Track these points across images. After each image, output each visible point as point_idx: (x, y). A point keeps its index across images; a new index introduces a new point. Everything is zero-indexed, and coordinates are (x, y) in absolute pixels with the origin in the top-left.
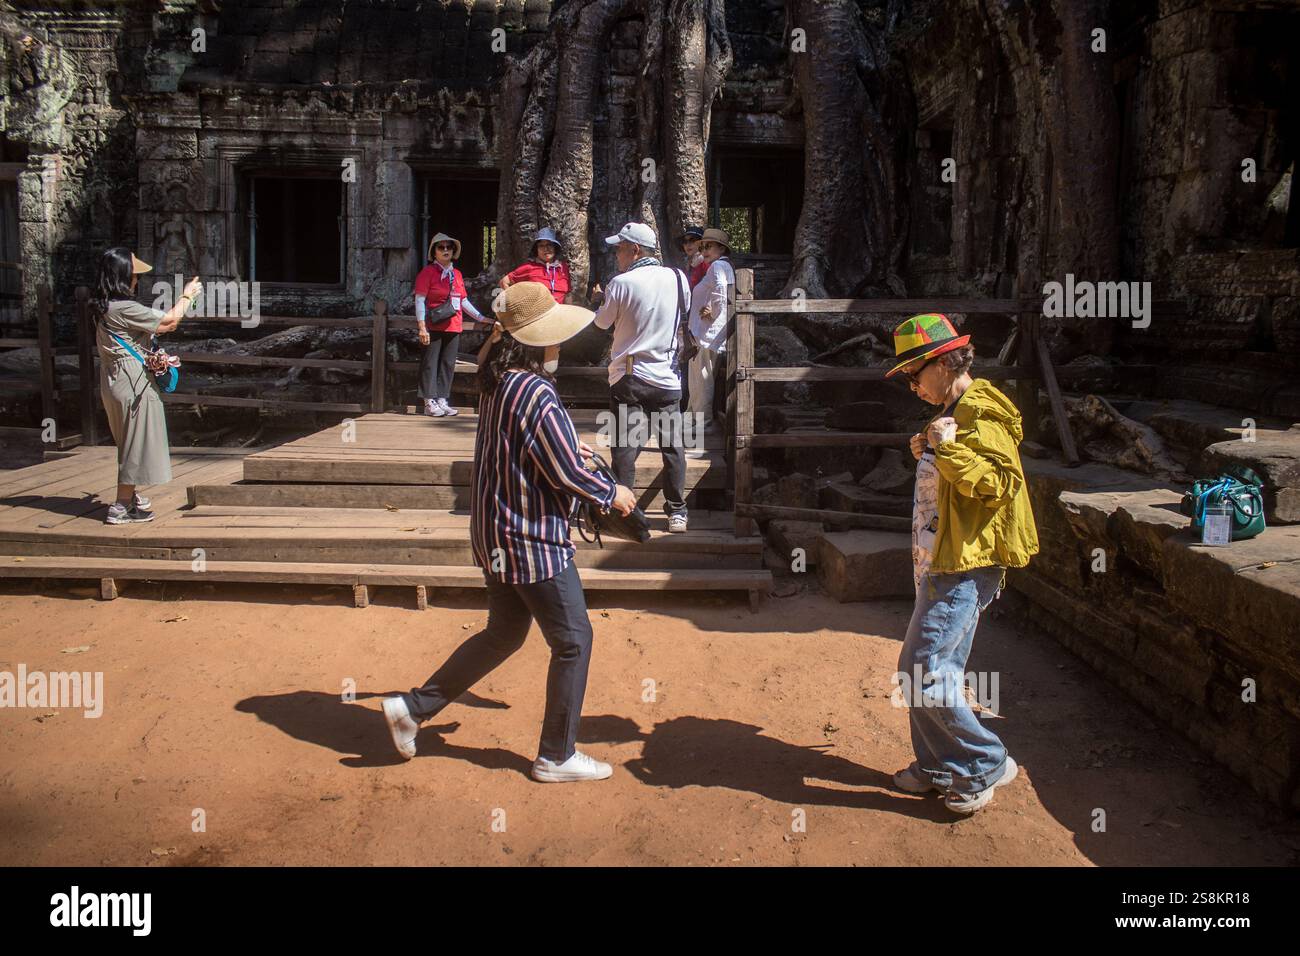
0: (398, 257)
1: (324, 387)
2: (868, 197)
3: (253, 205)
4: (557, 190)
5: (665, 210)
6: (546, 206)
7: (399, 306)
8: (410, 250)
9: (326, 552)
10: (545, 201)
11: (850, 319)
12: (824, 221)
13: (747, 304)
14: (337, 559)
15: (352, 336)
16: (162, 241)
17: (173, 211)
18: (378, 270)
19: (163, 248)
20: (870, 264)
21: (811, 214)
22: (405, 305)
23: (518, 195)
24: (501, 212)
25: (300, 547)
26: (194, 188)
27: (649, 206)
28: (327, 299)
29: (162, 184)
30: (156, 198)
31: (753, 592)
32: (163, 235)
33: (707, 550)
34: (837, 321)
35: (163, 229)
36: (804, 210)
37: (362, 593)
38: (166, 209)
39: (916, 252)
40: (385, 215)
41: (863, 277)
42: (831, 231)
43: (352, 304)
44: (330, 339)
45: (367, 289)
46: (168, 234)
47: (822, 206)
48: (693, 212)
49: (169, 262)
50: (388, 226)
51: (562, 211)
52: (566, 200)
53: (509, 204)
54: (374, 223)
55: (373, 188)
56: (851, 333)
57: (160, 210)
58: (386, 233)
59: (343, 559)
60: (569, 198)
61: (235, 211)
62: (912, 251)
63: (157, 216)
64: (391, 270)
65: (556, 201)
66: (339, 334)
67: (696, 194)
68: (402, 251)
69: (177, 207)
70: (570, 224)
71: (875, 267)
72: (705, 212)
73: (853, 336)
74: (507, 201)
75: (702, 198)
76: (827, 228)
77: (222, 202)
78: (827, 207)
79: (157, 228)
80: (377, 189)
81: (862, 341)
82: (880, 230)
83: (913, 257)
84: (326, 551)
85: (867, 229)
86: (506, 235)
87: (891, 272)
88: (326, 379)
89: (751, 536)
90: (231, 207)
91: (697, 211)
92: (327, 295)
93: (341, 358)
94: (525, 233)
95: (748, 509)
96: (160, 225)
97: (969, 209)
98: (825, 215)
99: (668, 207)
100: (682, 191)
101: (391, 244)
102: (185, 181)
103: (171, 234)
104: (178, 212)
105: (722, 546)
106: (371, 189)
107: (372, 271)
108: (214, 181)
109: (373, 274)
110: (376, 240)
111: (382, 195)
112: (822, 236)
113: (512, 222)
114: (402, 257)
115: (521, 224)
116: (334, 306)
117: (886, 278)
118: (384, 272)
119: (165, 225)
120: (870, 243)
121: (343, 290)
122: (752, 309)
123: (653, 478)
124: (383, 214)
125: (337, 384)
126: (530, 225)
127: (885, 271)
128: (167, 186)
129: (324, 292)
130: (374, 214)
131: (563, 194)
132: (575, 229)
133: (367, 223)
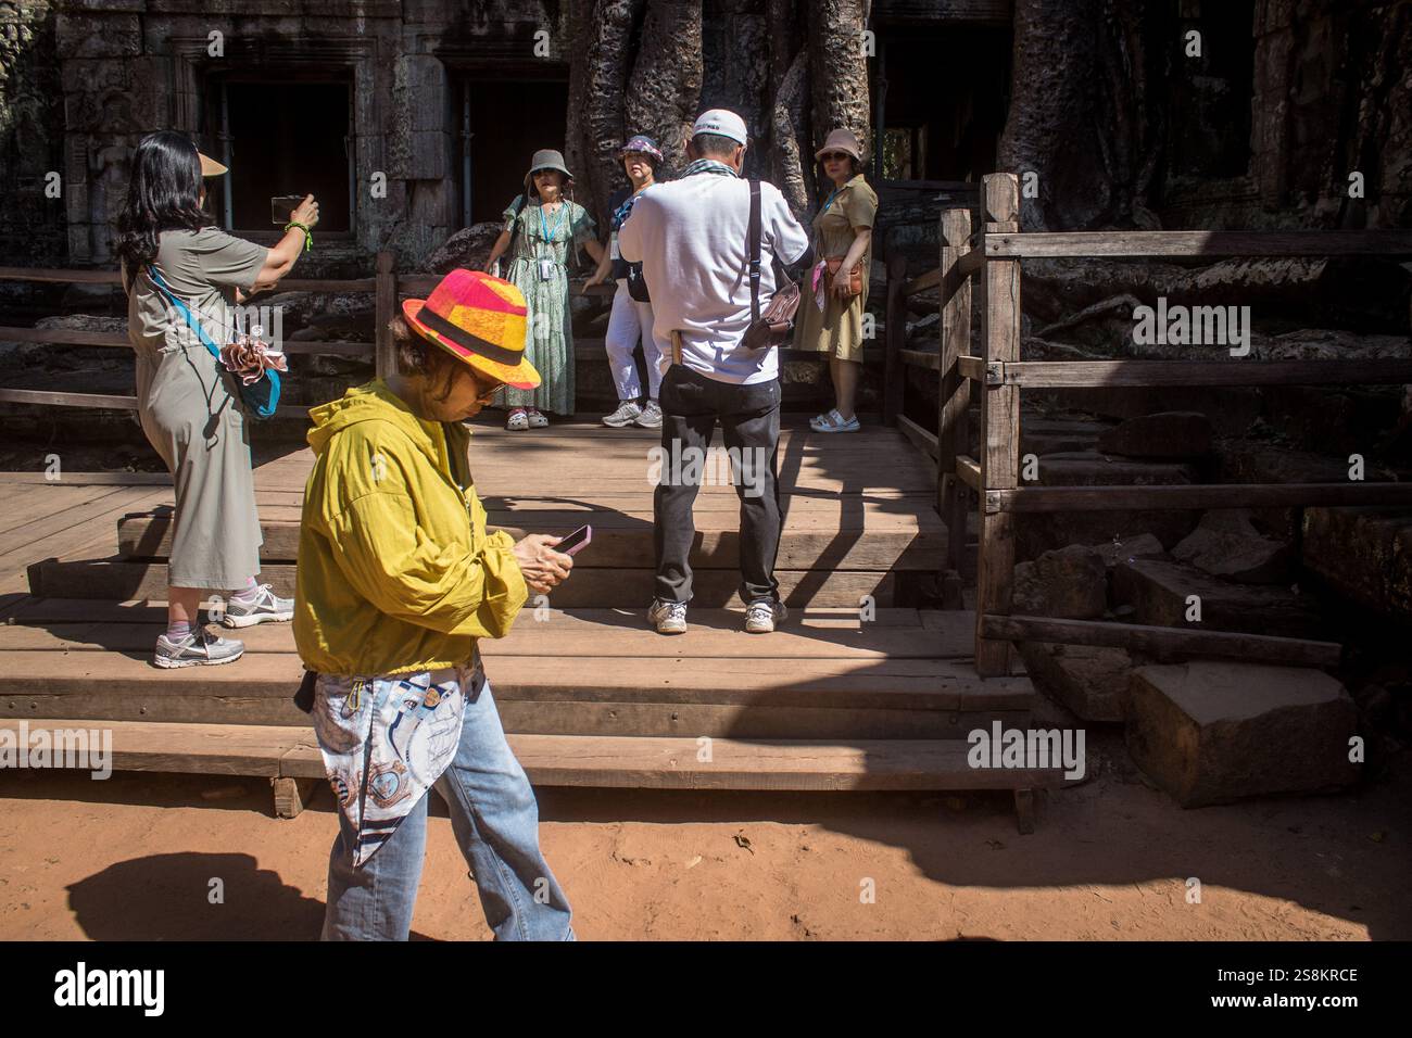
0: (429, 191)
1: (314, 380)
2: (1105, 94)
3: (225, 123)
4: (652, 90)
5: (810, 115)
6: (636, 113)
7: (428, 261)
8: (445, 181)
9: (232, 705)
10: (634, 106)
11: (1096, 273)
12: (1042, 129)
13: (1006, 242)
14: (252, 718)
15: (360, 305)
16: (99, 174)
17: (113, 132)
18: (400, 211)
19: (102, 184)
20: (1108, 194)
21: (1024, 120)
22: (436, 259)
23: (595, 97)
24: (571, 124)
25: (185, 695)
26: (139, 98)
27: (786, 111)
28: (329, 253)
29: (94, 92)
30: (88, 113)
31: (1022, 794)
32: (100, 166)
33: (930, 706)
34: (1074, 276)
35: (101, 158)
36: (1012, 113)
37: (287, 791)
38: (104, 129)
39: (1175, 176)
40: (408, 133)
41: (1098, 213)
42: (1052, 145)
43: (365, 260)
44: (330, 310)
45: (385, 238)
46: (107, 164)
47: (1039, 108)
48: (850, 118)
49: (109, 205)
50: (412, 148)
51: (659, 121)
52: (665, 105)
53: (582, 111)
54: (394, 145)
55: (391, 94)
56: (1096, 294)
57: (95, 131)
58: (411, 158)
59: (263, 717)
60: (668, 102)
61: (200, 131)
62: (1169, 174)
63: (91, 140)
64: (418, 209)
65: (649, 106)
66: (341, 302)
67: (854, 91)
68: (433, 183)
69: (117, 125)
70: (670, 139)
71: (1115, 198)
72: (867, 119)
73: (1100, 299)
74: (580, 108)
75: (863, 98)
76: (1046, 141)
77: (180, 119)
78: (1047, 109)
79: (91, 156)
80: (396, 95)
81: (1116, 307)
82: (1121, 142)
83: (1171, 181)
84: (231, 703)
85: (1103, 141)
86: (580, 157)
87: (1138, 203)
88: (318, 369)
89: (1007, 673)
90: (193, 124)
91: (856, 116)
92: (329, 248)
93: (338, 338)
94: (605, 153)
95: (1005, 625)
96: (96, 152)
97: (1288, 98)
98: (1043, 120)
99: (813, 112)
100: (833, 88)
101: (417, 174)
102: (127, 90)
103: (111, 164)
104: (119, 134)
105: (958, 698)
106: (388, 96)
107: (391, 213)
108: (167, 88)
109: (392, 218)
110: (397, 169)
111: (404, 104)
112: (1039, 153)
113: (586, 137)
114: (434, 193)
115: (600, 139)
116: (340, 263)
117: (1131, 214)
118: (408, 213)
119: (104, 151)
120: (1107, 162)
121: (352, 240)
122: (1015, 250)
123: (819, 551)
124: (405, 130)
125: (334, 376)
126: (612, 141)
127: (1129, 202)
128: (103, 96)
129: (327, 244)
130: (393, 132)
131: (660, 96)
132: (677, 147)
133: (384, 144)
